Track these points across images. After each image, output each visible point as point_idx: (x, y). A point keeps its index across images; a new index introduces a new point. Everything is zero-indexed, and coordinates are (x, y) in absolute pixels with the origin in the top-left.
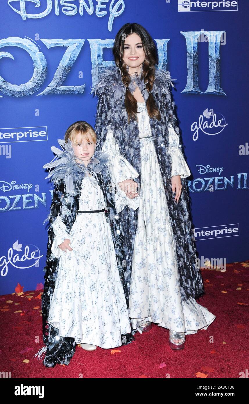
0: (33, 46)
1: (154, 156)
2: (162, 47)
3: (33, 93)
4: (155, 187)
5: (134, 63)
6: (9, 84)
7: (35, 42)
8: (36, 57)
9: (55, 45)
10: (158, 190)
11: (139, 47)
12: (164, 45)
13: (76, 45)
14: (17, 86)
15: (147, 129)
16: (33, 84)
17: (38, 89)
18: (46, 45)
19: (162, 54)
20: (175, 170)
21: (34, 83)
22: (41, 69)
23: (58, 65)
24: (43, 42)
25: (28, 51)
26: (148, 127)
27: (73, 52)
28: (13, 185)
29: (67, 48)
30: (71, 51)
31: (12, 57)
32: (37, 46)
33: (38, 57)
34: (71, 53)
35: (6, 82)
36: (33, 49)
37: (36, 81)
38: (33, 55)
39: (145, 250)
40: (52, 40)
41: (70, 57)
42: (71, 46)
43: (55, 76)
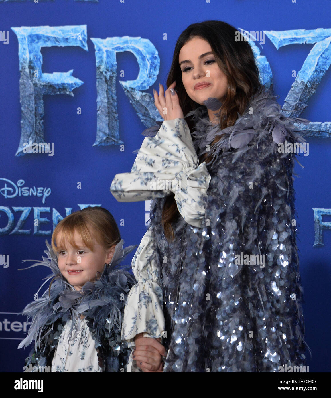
9: (291, 41)
13: (330, 39)
18: (273, 42)
23: (294, 81)
24: (270, 38)
27: (323, 53)
29: (311, 46)
30: (319, 52)
34: (319, 56)
40: (285, 32)
41: (317, 65)
42: (321, 42)
43: (285, 101)
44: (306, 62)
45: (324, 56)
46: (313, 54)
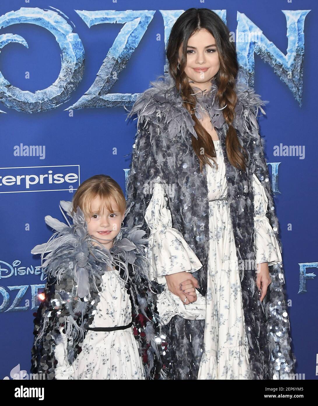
0: (62, 22)
1: (228, 230)
2: (296, 24)
3: (58, 106)
4: (227, 283)
5: (202, 76)
6: (17, 90)
7: (66, 16)
8: (66, 42)
9: (102, 20)
10: (232, 288)
11: (210, 52)
12: (299, 21)
13: (138, 20)
14: (31, 93)
15: (221, 186)
16: (59, 89)
17: (67, 99)
18: (85, 20)
19: (296, 37)
20: (263, 253)
21: (60, 88)
22: (75, 63)
23: (105, 57)
24: (81, 16)
25: (53, 32)
26: (222, 181)
27: (133, 33)
28: (15, 267)
29: (122, 25)
30: (129, 32)
31: (25, 43)
32: (69, 23)
33: (70, 42)
34: (129, 35)
35: (12, 87)
36: (62, 28)
37: (65, 85)
38: (62, 38)
40: (97, 12)
41: (127, 43)
42: (131, 22)
43: (97, 75)
44: (117, 40)
45: (133, 35)
46: (124, 33)
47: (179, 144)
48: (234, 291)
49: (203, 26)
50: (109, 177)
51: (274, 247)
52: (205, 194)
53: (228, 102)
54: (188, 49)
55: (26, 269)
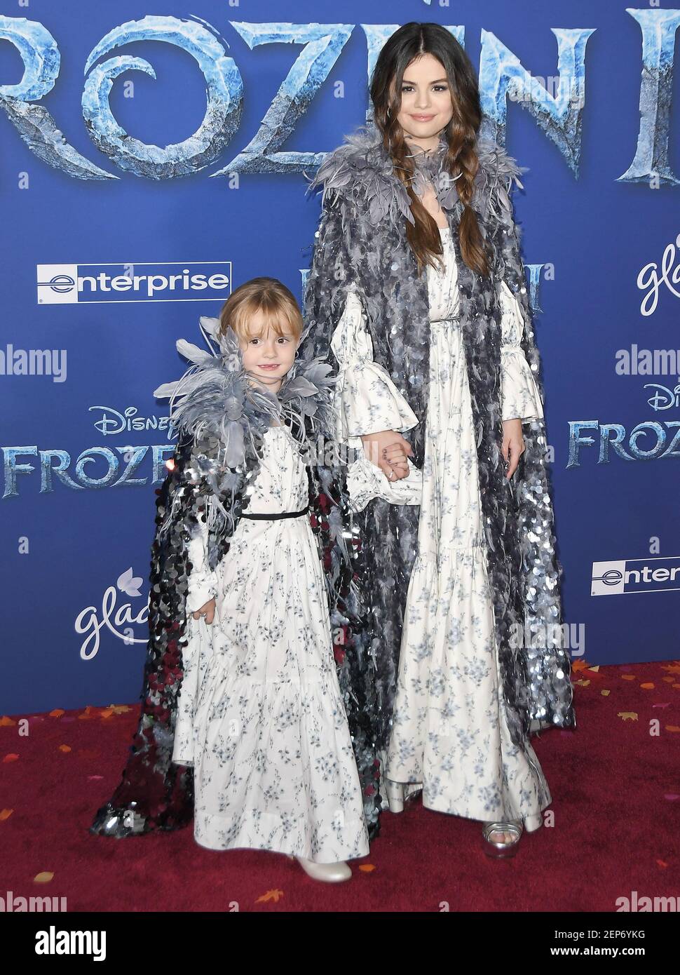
0: (209, 40)
1: (460, 367)
2: (573, 50)
3: (200, 169)
4: (456, 449)
5: (422, 128)
6: (138, 144)
7: (216, 31)
8: (214, 70)
9: (271, 38)
10: (463, 457)
11: (438, 90)
12: (577, 46)
13: (328, 39)
14: (159, 149)
15: (450, 298)
16: (202, 143)
17: (214, 160)
18: (244, 38)
19: (572, 70)
20: (513, 404)
21: (204, 142)
22: (228, 103)
23: (275, 94)
24: (238, 31)
25: (195, 54)
26: (452, 292)
27: (318, 58)
28: (129, 417)
29: (302, 47)
30: (313, 57)
31: (151, 72)
32: (220, 41)
33: (221, 70)
34: (313, 62)
35: (129, 138)
36: (209, 49)
37: (211, 137)
38: (209, 64)
39: (432, 611)
40: (263, 24)
41: (310, 73)
42: (316, 42)
43: (262, 123)
44: (294, 69)
45: (319, 61)
46: (304, 58)
47: (387, 233)
48: (466, 462)
49: (427, 49)
50: (277, 281)
51: (532, 394)
52: (425, 312)
53: (464, 169)
54: (404, 85)
55: (145, 422)
